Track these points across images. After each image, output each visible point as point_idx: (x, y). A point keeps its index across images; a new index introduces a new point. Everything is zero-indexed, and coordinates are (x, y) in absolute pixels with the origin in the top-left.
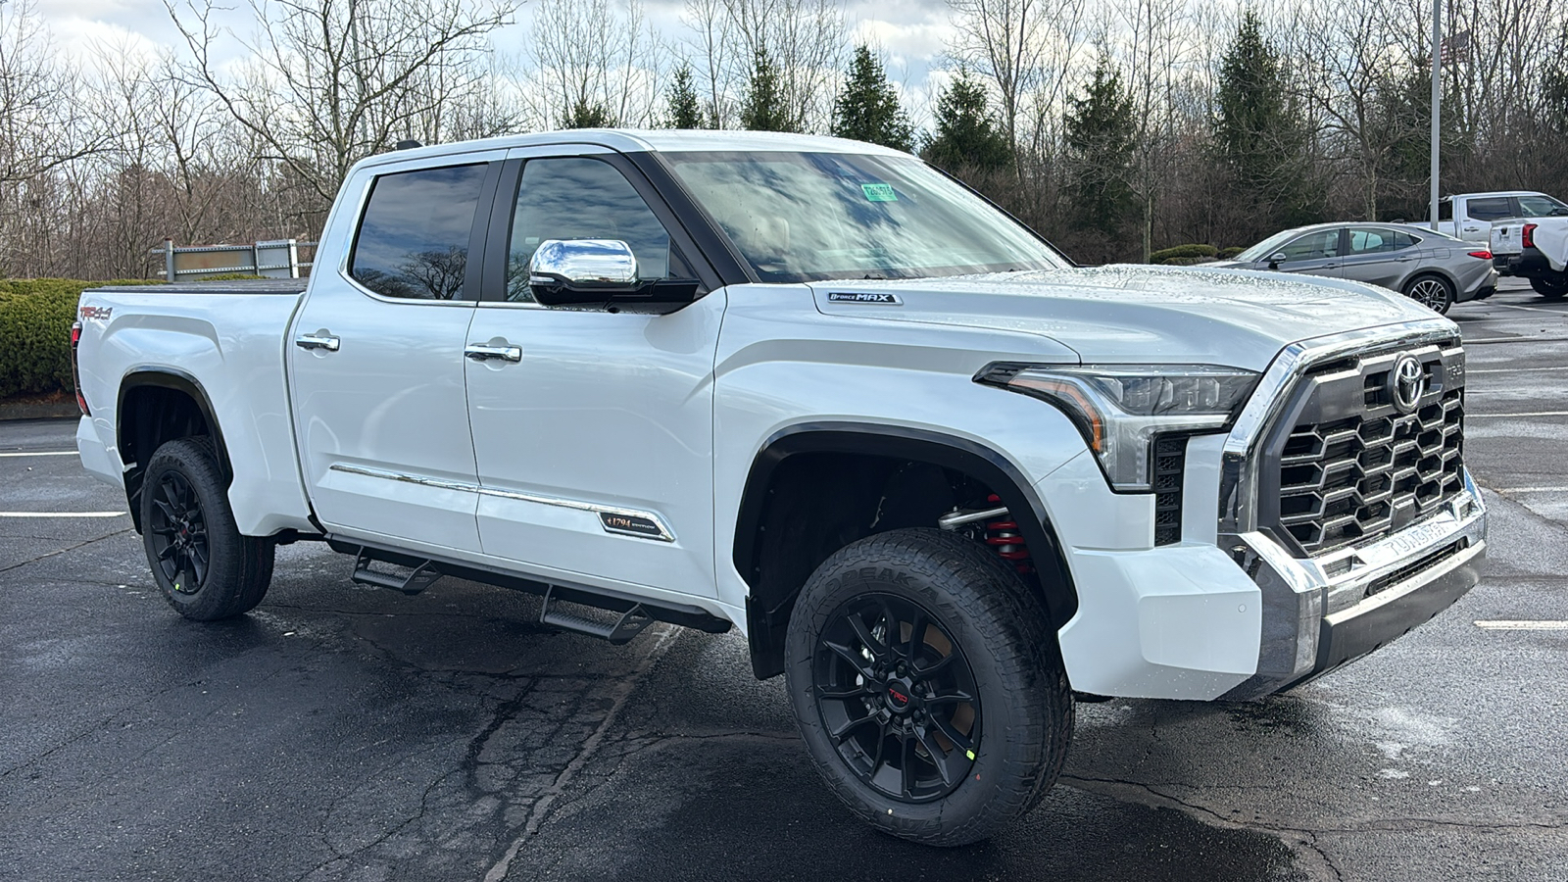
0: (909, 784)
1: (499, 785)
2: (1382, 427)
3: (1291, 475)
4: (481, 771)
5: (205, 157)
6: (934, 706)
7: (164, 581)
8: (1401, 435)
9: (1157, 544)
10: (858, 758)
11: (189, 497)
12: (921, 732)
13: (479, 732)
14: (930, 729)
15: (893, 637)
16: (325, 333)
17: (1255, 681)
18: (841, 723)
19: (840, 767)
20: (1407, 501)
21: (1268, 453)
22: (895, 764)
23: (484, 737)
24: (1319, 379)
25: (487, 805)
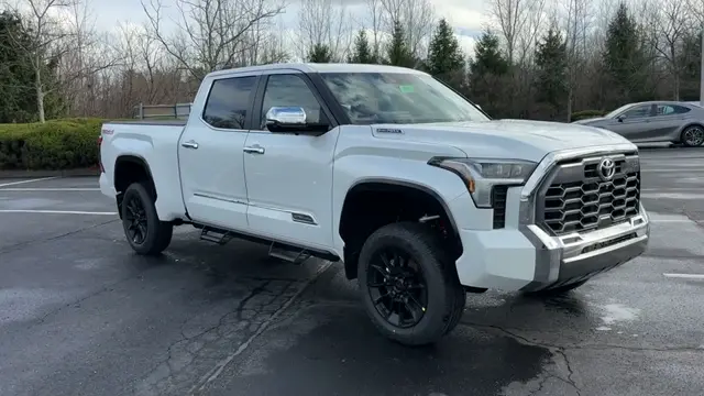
0: (401, 320)
1: (249, 317)
2: (594, 186)
3: (549, 203)
4: (244, 312)
5: (159, 67)
6: (410, 290)
7: (130, 239)
8: (603, 189)
9: (494, 228)
10: (383, 310)
11: (141, 206)
12: (406, 300)
13: (244, 298)
14: (410, 300)
15: (397, 264)
16: (193, 141)
17: (533, 284)
18: (377, 297)
19: (376, 314)
20: (608, 216)
21: (540, 194)
22: (397, 313)
23: (246, 300)
24: (563, 166)
25: (244, 324)
